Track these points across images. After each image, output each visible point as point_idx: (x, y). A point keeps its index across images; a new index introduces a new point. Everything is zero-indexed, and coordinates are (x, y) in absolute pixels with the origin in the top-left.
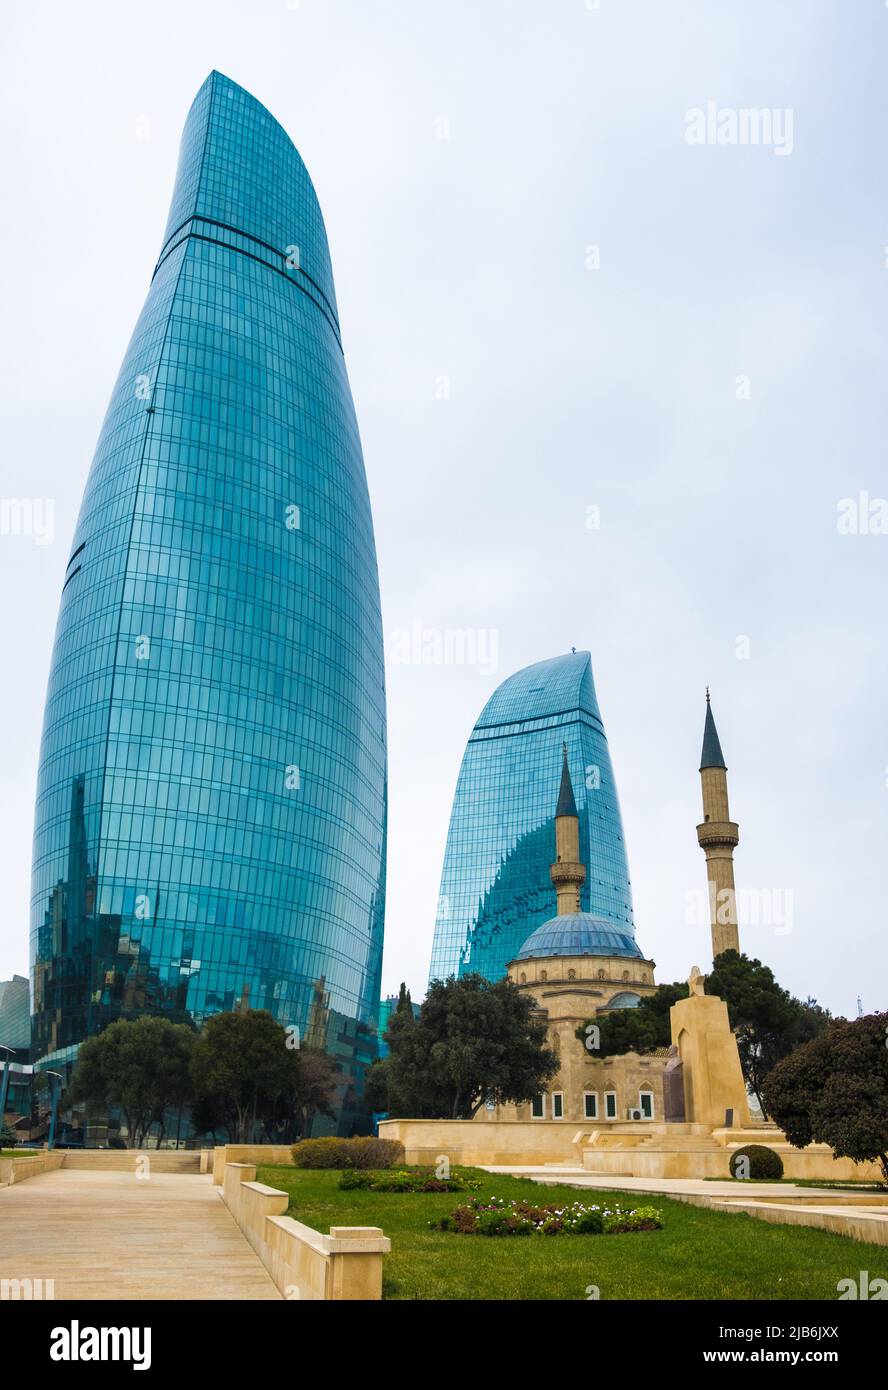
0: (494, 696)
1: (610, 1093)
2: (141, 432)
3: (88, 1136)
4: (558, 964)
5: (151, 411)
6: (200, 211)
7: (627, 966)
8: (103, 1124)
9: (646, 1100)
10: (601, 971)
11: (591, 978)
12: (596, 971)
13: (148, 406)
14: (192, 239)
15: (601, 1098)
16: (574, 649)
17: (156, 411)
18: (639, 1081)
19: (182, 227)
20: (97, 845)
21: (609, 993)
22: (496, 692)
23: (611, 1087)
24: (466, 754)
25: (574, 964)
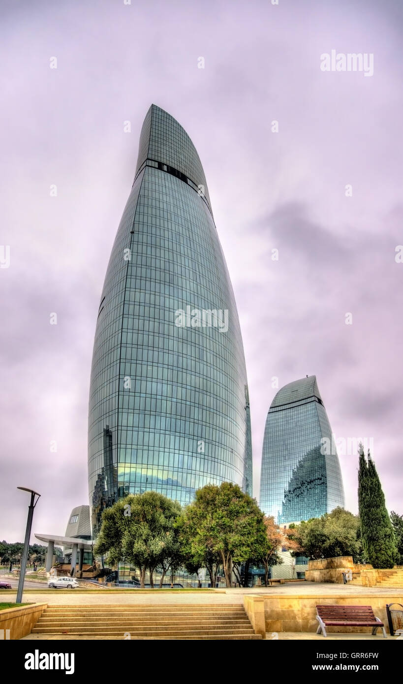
0: (276, 396)
2: (128, 242)
3: (120, 575)
5: (132, 233)
6: (150, 156)
8: (128, 569)
13: (131, 230)
14: (147, 167)
16: (307, 376)
17: (135, 232)
19: (142, 165)
20: (117, 429)
22: (278, 393)
24: (267, 418)
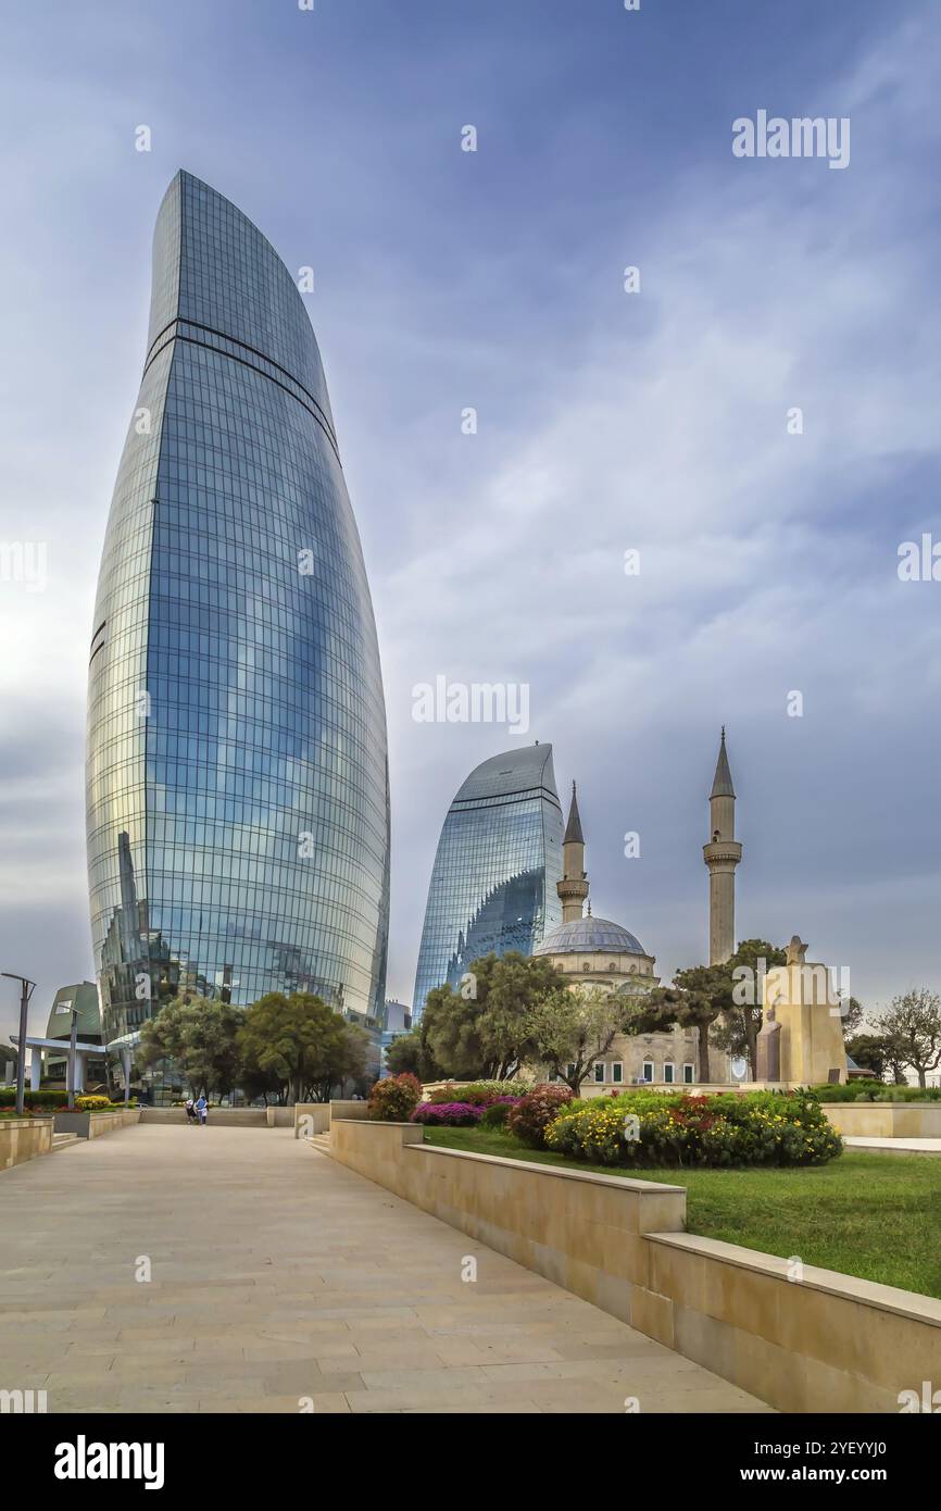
1: (617, 1063)
2: (147, 521)
4: (574, 958)
6: (184, 313)
7: (635, 961)
9: (648, 1069)
10: (612, 965)
11: (602, 970)
12: (607, 965)
14: (178, 340)
15: (609, 1068)
16: (537, 743)
18: (644, 1052)
19: (166, 329)
21: (620, 982)
23: (619, 1058)
25: (589, 959)
